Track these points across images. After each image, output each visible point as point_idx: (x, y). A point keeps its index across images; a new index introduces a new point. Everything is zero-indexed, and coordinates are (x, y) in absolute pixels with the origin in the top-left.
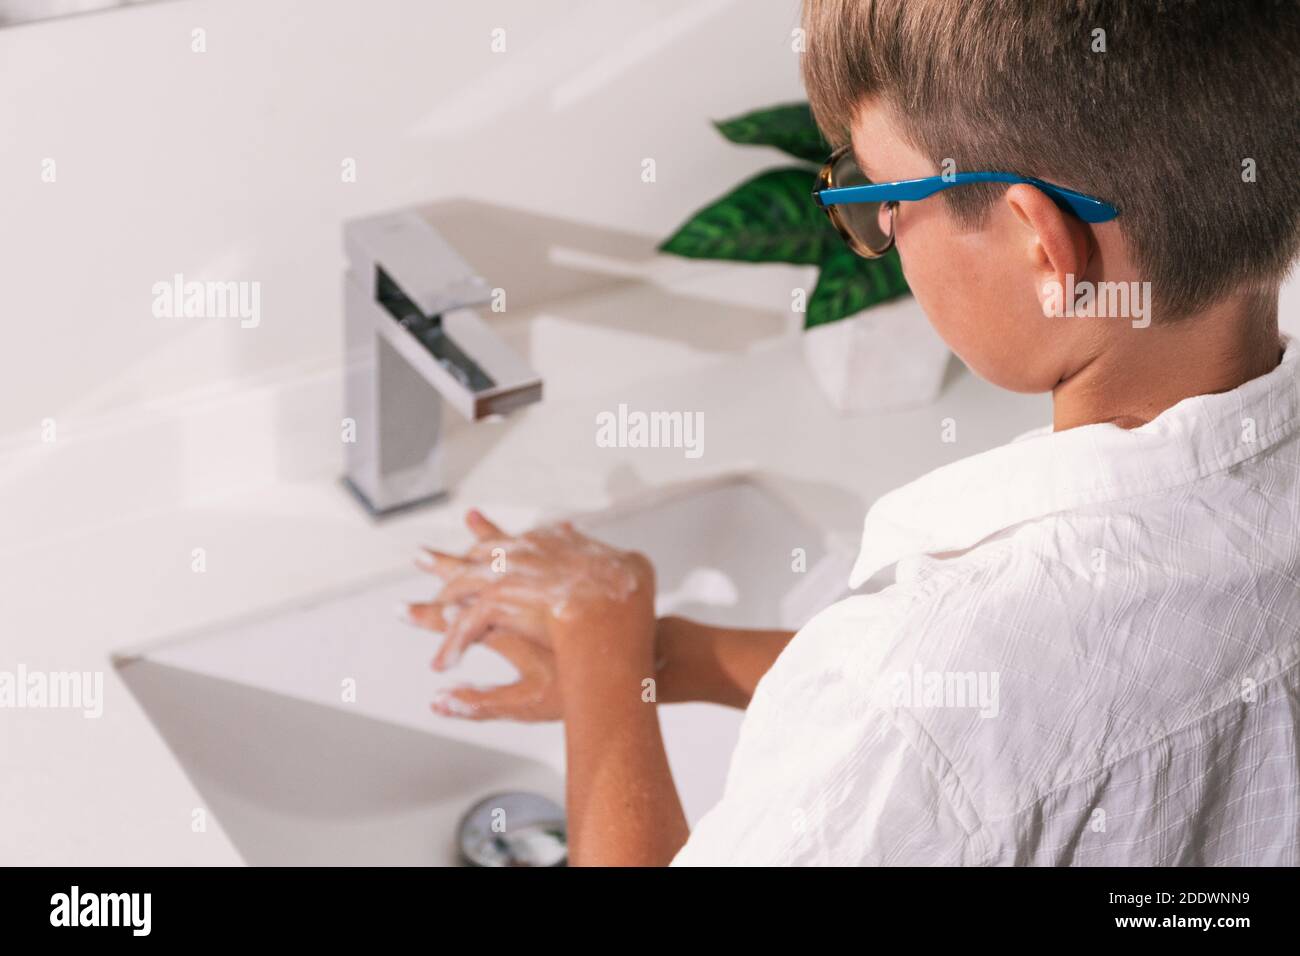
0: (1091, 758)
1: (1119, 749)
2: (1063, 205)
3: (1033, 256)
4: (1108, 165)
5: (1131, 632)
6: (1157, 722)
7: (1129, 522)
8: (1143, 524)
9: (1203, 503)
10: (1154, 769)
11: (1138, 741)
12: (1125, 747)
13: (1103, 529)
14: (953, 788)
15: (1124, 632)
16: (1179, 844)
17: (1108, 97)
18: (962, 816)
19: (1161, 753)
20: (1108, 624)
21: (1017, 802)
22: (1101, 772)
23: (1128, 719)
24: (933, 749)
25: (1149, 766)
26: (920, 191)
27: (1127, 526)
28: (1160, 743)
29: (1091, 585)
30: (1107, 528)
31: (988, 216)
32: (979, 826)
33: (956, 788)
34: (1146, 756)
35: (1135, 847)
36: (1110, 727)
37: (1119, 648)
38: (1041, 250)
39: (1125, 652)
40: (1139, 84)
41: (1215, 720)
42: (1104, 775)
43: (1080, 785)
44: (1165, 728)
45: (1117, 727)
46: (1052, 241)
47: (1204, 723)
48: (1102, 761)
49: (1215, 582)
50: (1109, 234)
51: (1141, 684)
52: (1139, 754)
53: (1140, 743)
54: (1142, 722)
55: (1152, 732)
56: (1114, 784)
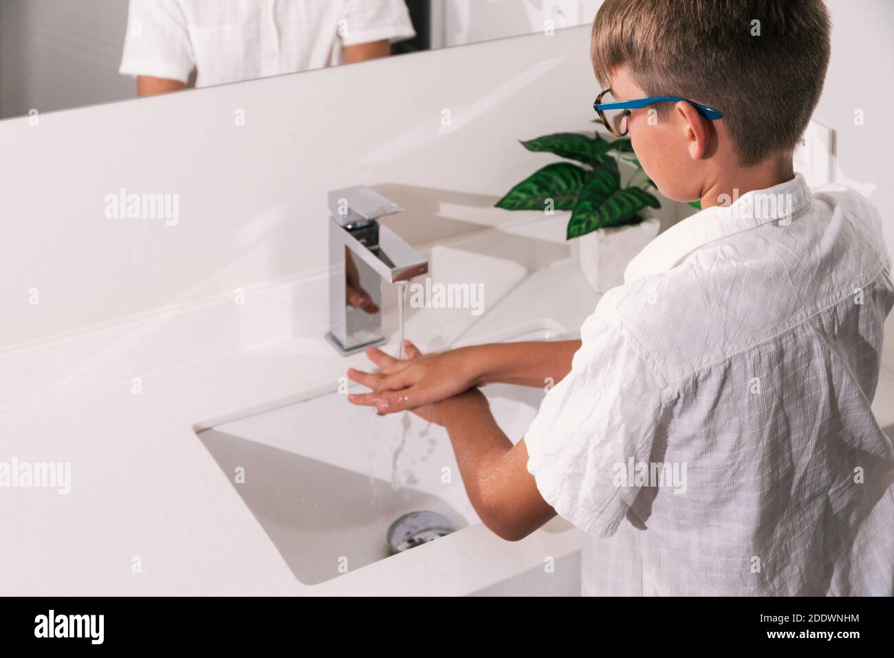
0: (719, 352)
1: (733, 349)
2: (701, 112)
3: (687, 134)
4: (718, 95)
5: (731, 292)
6: (751, 338)
7: (728, 246)
8: (735, 248)
9: (762, 238)
10: (752, 361)
11: (742, 347)
12: (736, 349)
13: (717, 251)
14: (652, 366)
15: (727, 292)
16: (772, 403)
17: (717, 66)
18: (658, 379)
19: (755, 353)
20: (719, 288)
21: (683, 372)
22: (726, 361)
23: (735, 334)
24: (638, 344)
25: (750, 359)
26: (640, 105)
27: (727, 249)
28: (754, 348)
29: (709, 271)
30: (719, 251)
31: (668, 116)
32: (667, 385)
33: (653, 367)
34: (747, 355)
35: (750, 402)
36: (726, 338)
37: (725, 300)
38: (691, 131)
39: (728, 302)
40: (729, 61)
41: (780, 340)
42: (727, 362)
43: (715, 366)
44: (755, 342)
45: (730, 338)
46: (695, 125)
47: (775, 341)
48: (725, 355)
49: (769, 271)
50: (719, 124)
51: (738, 316)
52: (744, 354)
53: (744, 349)
54: (743, 336)
55: (749, 342)
56: (734, 368)
